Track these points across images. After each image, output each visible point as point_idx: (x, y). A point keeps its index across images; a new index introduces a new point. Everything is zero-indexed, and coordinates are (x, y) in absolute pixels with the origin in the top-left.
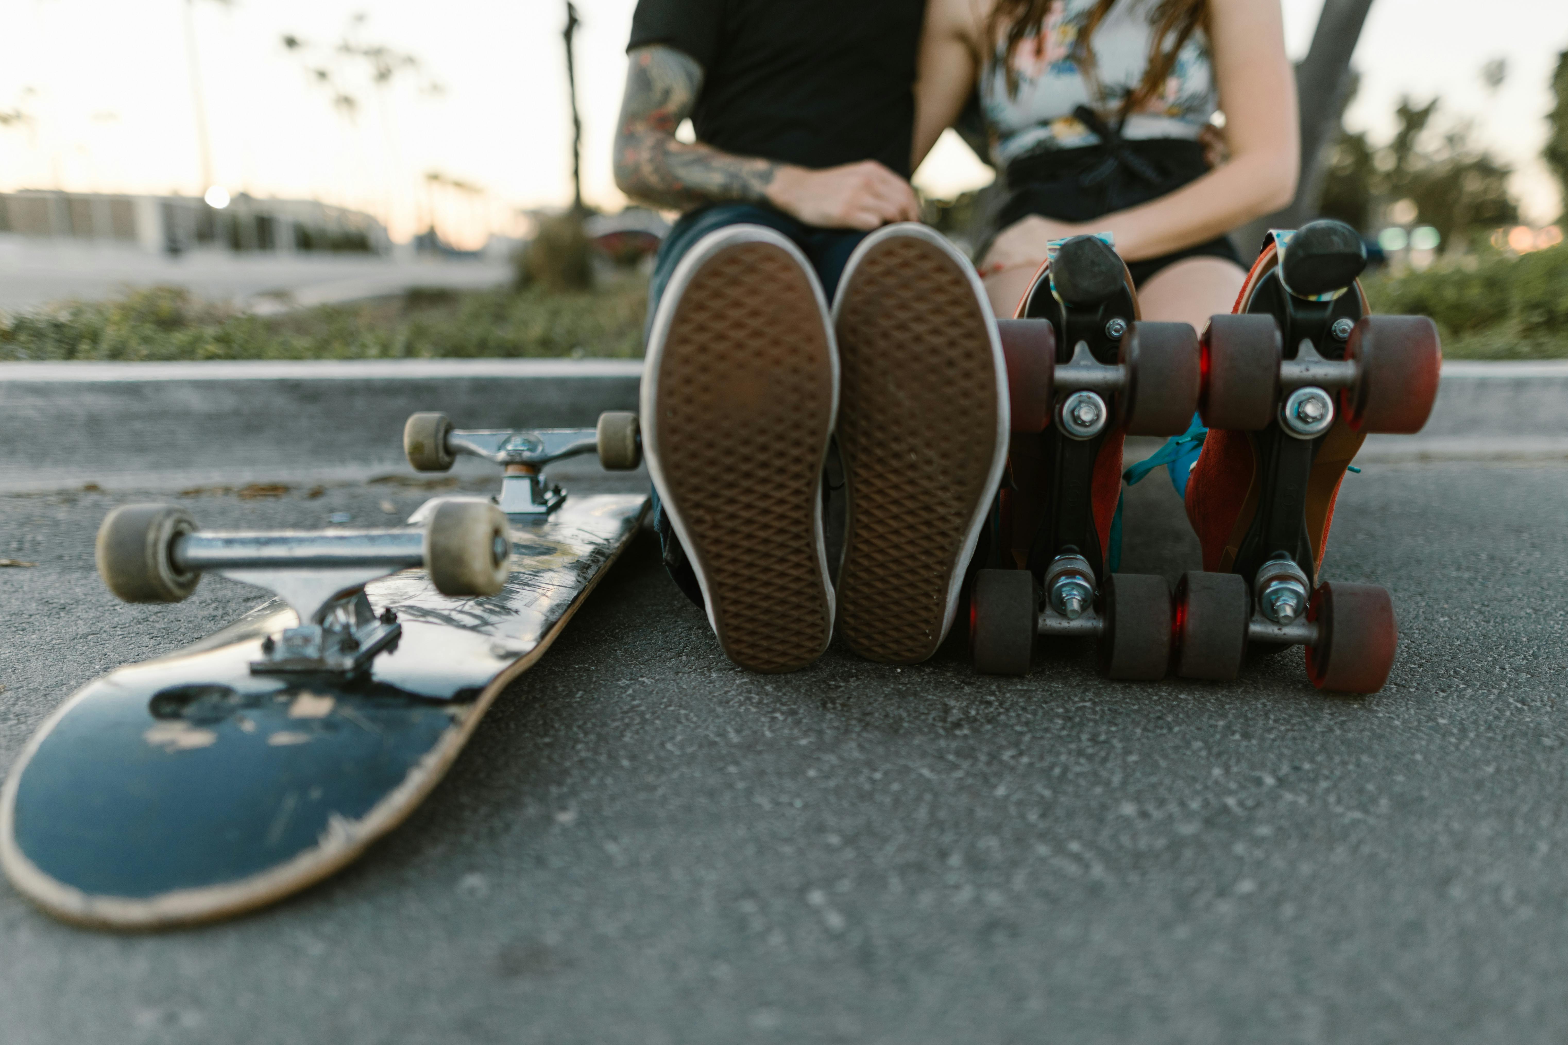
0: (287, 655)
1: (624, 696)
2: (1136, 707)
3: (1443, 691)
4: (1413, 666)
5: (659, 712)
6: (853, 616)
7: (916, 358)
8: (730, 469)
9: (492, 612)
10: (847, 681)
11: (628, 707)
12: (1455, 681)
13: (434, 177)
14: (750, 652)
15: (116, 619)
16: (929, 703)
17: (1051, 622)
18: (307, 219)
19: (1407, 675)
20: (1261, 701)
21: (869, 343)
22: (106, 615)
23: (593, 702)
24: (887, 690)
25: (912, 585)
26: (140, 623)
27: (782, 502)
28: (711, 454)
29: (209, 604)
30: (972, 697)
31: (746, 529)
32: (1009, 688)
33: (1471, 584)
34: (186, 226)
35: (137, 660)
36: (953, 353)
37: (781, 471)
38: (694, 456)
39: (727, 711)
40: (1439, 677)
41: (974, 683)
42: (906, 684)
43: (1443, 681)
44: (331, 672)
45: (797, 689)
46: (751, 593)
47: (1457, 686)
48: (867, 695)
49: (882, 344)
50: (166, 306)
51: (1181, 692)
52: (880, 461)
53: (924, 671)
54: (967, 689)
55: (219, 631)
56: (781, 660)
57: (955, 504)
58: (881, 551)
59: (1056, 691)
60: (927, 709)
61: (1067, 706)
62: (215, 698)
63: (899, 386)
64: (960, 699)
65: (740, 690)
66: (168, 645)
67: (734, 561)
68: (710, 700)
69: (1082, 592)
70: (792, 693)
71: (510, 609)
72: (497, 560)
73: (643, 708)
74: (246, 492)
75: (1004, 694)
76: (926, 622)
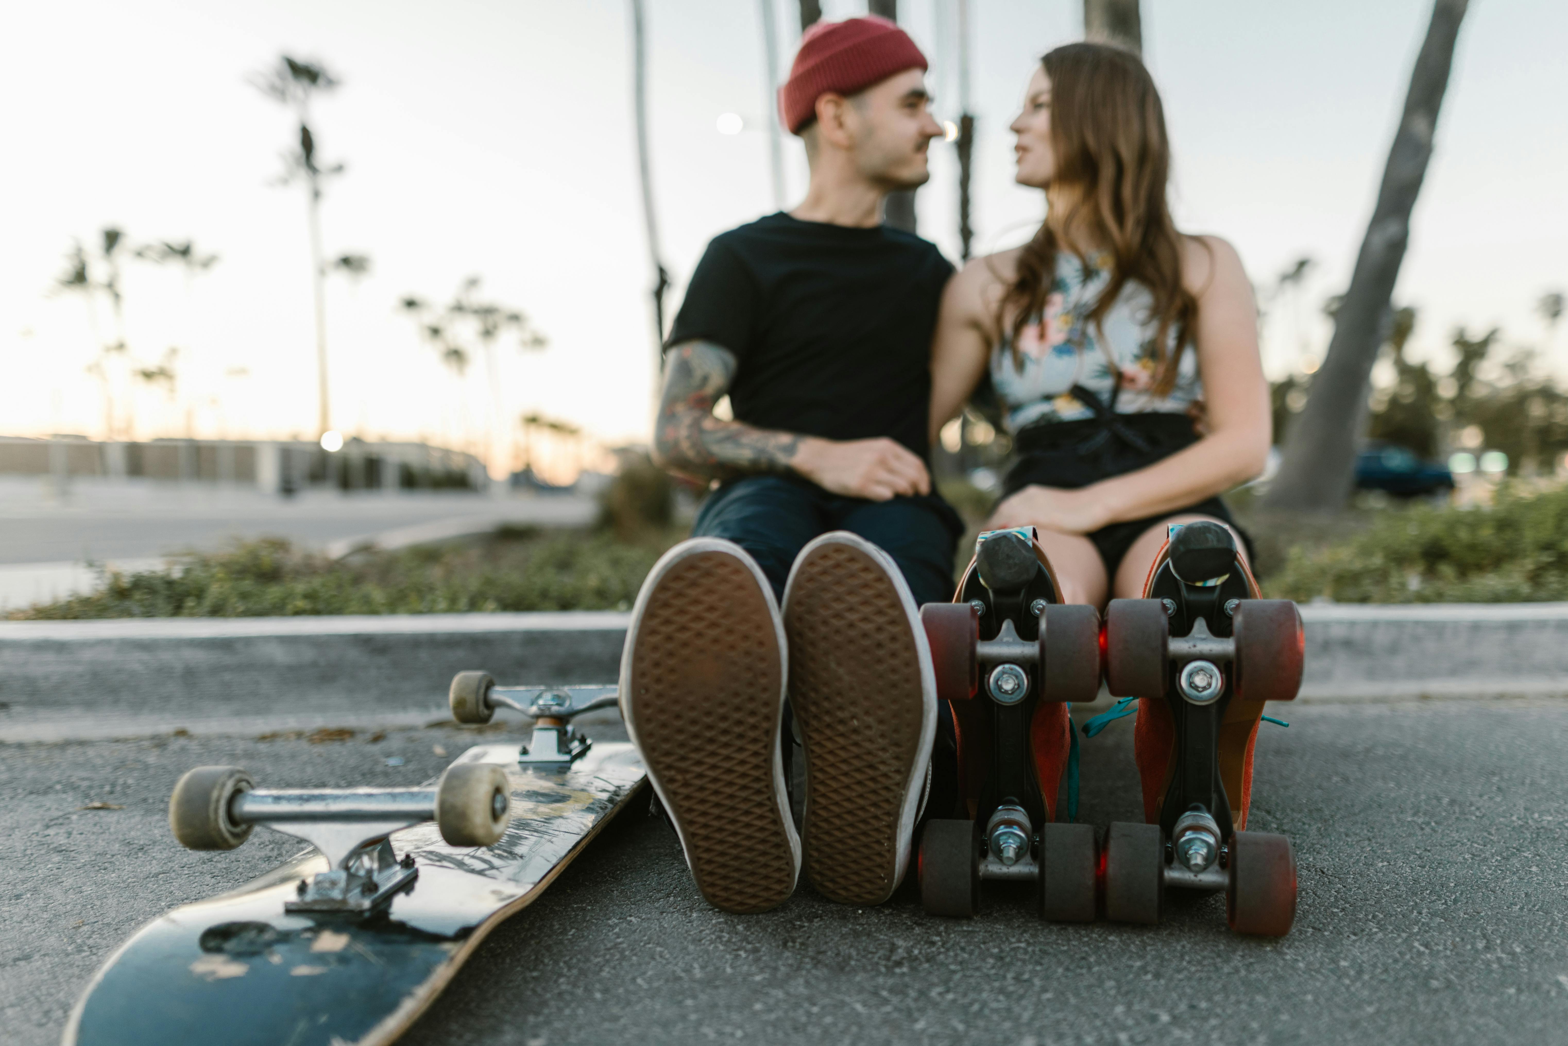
0: (317, 897)
1: (610, 934)
2: (1065, 948)
3: (1355, 934)
4: (1336, 910)
5: (638, 949)
6: (818, 861)
7: (851, 641)
8: (696, 736)
9: (500, 857)
10: (811, 921)
11: (612, 944)
12: (1370, 925)
13: (533, 420)
14: (724, 894)
15: (185, 860)
16: (879, 942)
17: (992, 868)
18: (415, 460)
19: (1326, 919)
20: (1182, 943)
21: (812, 628)
22: (178, 855)
23: (582, 940)
24: (844, 930)
25: (865, 834)
26: (204, 863)
27: (743, 762)
28: (679, 723)
29: (267, 846)
30: (919, 938)
31: (713, 786)
32: (956, 929)
33: (1422, 829)
34: (300, 467)
35: (198, 898)
36: (881, 637)
37: (741, 736)
38: (664, 725)
39: (698, 948)
40: (1355, 921)
41: (925, 924)
42: (863, 925)
43: (1358, 925)
44: (352, 911)
45: (764, 929)
46: (721, 842)
47: (1371, 930)
48: (825, 935)
49: (823, 629)
50: (268, 558)
51: (1111, 934)
52: (829, 726)
53: (883, 912)
54: (917, 930)
55: (271, 871)
56: (753, 902)
57: (894, 762)
58: (837, 804)
59: (997, 933)
60: (876, 948)
61: (1003, 946)
62: (252, 934)
63: (839, 664)
64: (908, 939)
65: (714, 929)
66: (225, 884)
67: (704, 814)
68: (685, 938)
69: (1018, 840)
70: (760, 933)
71: (516, 854)
72: (496, 816)
73: (624, 945)
74: (315, 737)
75: (949, 934)
76: (881, 866)
